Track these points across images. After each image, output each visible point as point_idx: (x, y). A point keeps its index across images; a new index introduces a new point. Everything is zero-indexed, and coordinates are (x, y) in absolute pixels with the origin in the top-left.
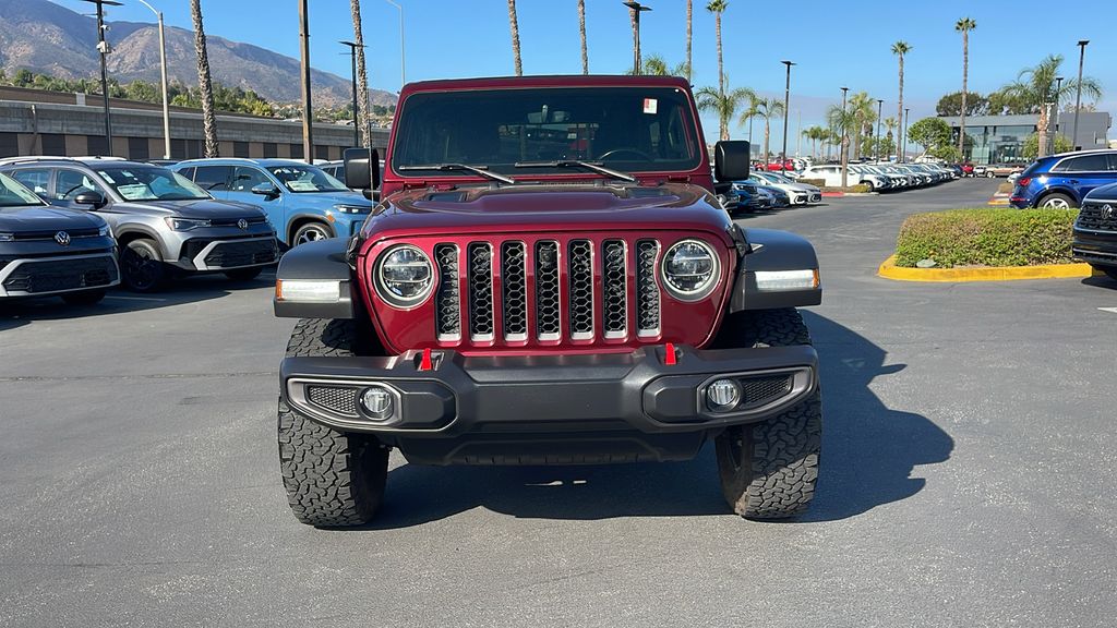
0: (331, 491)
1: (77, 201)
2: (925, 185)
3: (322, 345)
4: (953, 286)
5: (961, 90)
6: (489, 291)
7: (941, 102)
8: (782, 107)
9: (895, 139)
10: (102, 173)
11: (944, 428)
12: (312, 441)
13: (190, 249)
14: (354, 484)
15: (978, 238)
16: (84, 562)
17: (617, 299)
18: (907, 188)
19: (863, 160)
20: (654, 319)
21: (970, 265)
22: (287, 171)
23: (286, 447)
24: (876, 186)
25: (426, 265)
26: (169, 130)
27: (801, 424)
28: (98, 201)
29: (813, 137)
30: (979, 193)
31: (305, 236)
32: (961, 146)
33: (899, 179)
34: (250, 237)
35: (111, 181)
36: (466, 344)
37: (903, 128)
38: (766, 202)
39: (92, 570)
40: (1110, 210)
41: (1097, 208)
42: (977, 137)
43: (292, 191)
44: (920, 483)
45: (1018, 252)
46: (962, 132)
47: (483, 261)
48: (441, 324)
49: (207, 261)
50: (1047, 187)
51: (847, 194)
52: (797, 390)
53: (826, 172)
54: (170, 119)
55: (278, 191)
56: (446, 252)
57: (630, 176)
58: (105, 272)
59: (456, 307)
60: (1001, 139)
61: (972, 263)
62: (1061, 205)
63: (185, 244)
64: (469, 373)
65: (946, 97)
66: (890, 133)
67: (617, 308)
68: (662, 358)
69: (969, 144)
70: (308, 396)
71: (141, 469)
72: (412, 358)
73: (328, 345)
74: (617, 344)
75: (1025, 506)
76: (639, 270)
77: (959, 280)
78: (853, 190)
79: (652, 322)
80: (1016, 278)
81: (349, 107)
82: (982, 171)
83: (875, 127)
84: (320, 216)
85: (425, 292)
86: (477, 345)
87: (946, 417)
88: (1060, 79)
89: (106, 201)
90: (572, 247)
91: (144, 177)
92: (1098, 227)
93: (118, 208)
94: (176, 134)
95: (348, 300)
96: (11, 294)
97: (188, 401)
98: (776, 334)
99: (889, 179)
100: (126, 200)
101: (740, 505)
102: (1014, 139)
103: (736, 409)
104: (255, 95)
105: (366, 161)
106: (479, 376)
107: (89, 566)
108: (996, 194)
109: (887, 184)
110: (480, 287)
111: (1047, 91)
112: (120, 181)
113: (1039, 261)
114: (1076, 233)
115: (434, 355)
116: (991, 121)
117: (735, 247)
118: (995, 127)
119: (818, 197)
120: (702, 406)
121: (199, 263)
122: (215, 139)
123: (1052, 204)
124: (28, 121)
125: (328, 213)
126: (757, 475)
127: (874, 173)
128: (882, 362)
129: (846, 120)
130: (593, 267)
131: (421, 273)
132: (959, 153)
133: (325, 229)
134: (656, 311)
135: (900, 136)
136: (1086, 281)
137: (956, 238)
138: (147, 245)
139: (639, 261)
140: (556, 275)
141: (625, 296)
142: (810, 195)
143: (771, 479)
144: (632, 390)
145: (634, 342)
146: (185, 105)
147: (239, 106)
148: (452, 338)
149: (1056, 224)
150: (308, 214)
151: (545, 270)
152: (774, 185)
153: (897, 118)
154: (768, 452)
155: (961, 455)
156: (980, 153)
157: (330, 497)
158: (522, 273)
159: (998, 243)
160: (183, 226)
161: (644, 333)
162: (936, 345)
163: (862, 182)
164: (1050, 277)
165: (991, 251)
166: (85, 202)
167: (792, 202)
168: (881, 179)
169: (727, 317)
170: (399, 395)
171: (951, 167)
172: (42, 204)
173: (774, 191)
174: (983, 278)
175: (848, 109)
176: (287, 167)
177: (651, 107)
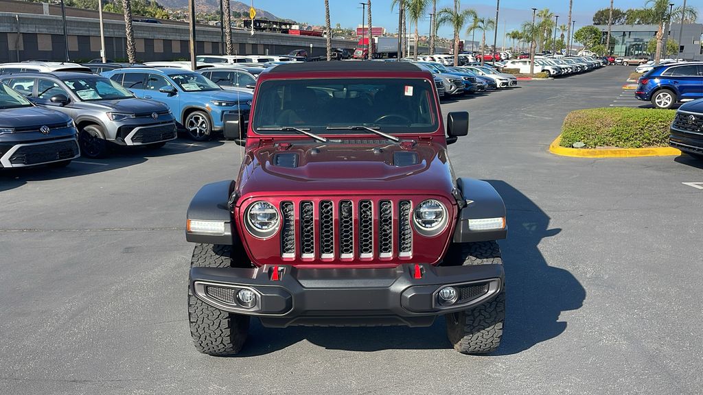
0: (219, 340)
1: (52, 101)
2: (583, 72)
3: (213, 254)
4: (595, 161)
5: (609, 7)
6: (312, 229)
7: (596, 15)
8: (493, 23)
9: (566, 39)
10: (66, 82)
11: (581, 282)
12: (208, 312)
13: (122, 132)
14: (232, 336)
15: (612, 129)
16: (77, 379)
17: (387, 235)
18: (572, 74)
19: (544, 53)
20: (408, 245)
21: (606, 146)
22: (181, 77)
23: (193, 316)
24: (552, 73)
25: (275, 212)
26: (104, 31)
27: (493, 306)
28: (65, 101)
29: (514, 38)
30: (617, 78)
31: (193, 119)
32: (608, 44)
33: (567, 68)
34: (159, 123)
35: (73, 88)
36: (298, 260)
37: (571, 33)
38: (482, 87)
39: (81, 385)
40: (694, 119)
41: (685, 116)
42: (618, 37)
43: (185, 91)
44: (563, 326)
45: (636, 139)
46: (609, 35)
47: (309, 211)
48: (284, 248)
49: (133, 139)
50: (659, 85)
51: (533, 79)
52: (491, 292)
53: (521, 64)
54: (103, 24)
55: (176, 90)
56: (287, 206)
57: (396, 137)
58: (71, 150)
59: (292, 237)
60: (633, 40)
61: (607, 145)
62: (667, 97)
63: (119, 129)
64: (300, 281)
65: (599, 11)
66: (562, 35)
67: (387, 240)
68: (413, 273)
69: (613, 43)
70: (207, 292)
71: (105, 306)
72: (267, 272)
73: (216, 254)
74: (386, 261)
75: (624, 345)
76: (400, 217)
77: (599, 157)
78: (537, 75)
79: (407, 247)
80: (635, 156)
81: (217, 13)
82: (620, 61)
83: (553, 30)
84: (202, 108)
85: (274, 227)
86: (304, 260)
87: (583, 274)
88: (672, 5)
89: (70, 101)
90: (361, 203)
91: (92, 83)
92: (686, 129)
93: (76, 105)
94: (108, 33)
95: (230, 233)
96: (15, 165)
97: (128, 250)
98: (481, 251)
99: (561, 69)
100: (82, 100)
101: (456, 346)
102: (642, 40)
103: (456, 303)
104: (157, 4)
105: (237, 122)
106: (307, 284)
107: (80, 382)
108: (628, 80)
109: (559, 72)
110: (307, 227)
111: (663, 14)
112: (78, 87)
113: (649, 144)
114: (672, 131)
115: (280, 269)
116: (627, 28)
117: (457, 204)
118: (630, 32)
119: (515, 82)
120: (435, 303)
121: (128, 141)
122: (133, 41)
123: (662, 96)
124: (14, 25)
125: (207, 105)
126: (467, 333)
127: (551, 63)
128: (547, 227)
129: (534, 31)
130: (373, 215)
131: (272, 216)
132: (607, 50)
133: (205, 115)
134: (410, 241)
135: (569, 38)
136: (677, 159)
137: (599, 128)
138: (95, 129)
139: (400, 212)
140: (351, 220)
141: (392, 232)
142: (510, 81)
143: (476, 336)
144: (395, 293)
145: (396, 260)
146: (112, 11)
147: (146, 13)
148: (290, 256)
149: (661, 122)
150: (194, 106)
151: (345, 218)
152: (487, 75)
153: (567, 25)
154: (474, 321)
155: (589, 304)
156: (619, 49)
157: (218, 343)
158: (332, 219)
159: (624, 133)
160: (118, 118)
161: (402, 254)
162: (580, 213)
163: (543, 71)
164: (655, 155)
165: (619, 138)
166: (57, 101)
167: (498, 86)
168: (556, 69)
169: (451, 245)
170: (259, 296)
171: (600, 58)
172: (31, 105)
173: (487, 79)
174: (613, 156)
175: (536, 25)
176: (181, 75)
177: (409, 91)
